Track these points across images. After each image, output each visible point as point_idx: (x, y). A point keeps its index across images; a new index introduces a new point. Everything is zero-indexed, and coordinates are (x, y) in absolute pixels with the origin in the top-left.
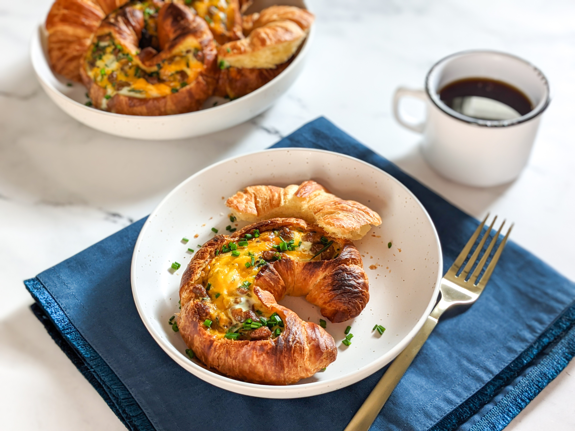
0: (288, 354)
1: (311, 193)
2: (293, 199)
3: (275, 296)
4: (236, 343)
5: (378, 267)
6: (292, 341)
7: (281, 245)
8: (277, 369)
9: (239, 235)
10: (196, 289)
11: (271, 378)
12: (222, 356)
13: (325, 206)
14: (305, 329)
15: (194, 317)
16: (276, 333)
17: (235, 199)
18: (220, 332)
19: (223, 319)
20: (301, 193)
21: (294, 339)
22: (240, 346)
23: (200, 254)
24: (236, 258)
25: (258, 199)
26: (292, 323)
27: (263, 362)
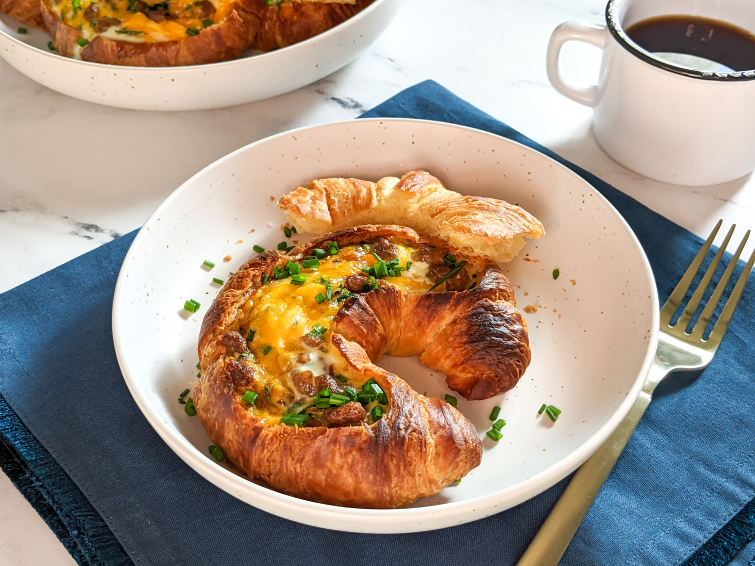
0: (398, 452)
1: (424, 185)
2: (392, 196)
3: (369, 352)
4: (303, 431)
5: (539, 309)
6: (404, 428)
7: (377, 267)
8: (378, 478)
9: (303, 250)
10: (229, 339)
11: (366, 495)
12: (276, 456)
13: (450, 205)
14: (426, 408)
15: (225, 386)
16: (375, 414)
17: (293, 197)
18: (271, 413)
19: (277, 390)
20: (406, 185)
21: (407, 425)
22: (309, 437)
23: (235, 280)
24: (300, 287)
25: (332, 198)
26: (402, 397)
27: (352, 466)
